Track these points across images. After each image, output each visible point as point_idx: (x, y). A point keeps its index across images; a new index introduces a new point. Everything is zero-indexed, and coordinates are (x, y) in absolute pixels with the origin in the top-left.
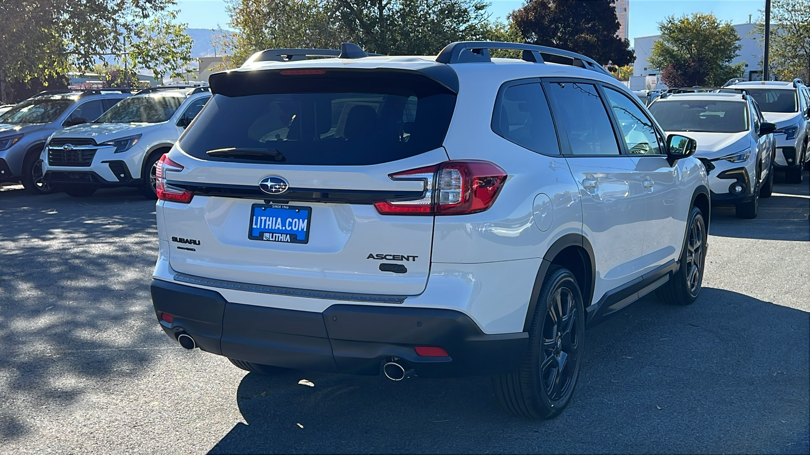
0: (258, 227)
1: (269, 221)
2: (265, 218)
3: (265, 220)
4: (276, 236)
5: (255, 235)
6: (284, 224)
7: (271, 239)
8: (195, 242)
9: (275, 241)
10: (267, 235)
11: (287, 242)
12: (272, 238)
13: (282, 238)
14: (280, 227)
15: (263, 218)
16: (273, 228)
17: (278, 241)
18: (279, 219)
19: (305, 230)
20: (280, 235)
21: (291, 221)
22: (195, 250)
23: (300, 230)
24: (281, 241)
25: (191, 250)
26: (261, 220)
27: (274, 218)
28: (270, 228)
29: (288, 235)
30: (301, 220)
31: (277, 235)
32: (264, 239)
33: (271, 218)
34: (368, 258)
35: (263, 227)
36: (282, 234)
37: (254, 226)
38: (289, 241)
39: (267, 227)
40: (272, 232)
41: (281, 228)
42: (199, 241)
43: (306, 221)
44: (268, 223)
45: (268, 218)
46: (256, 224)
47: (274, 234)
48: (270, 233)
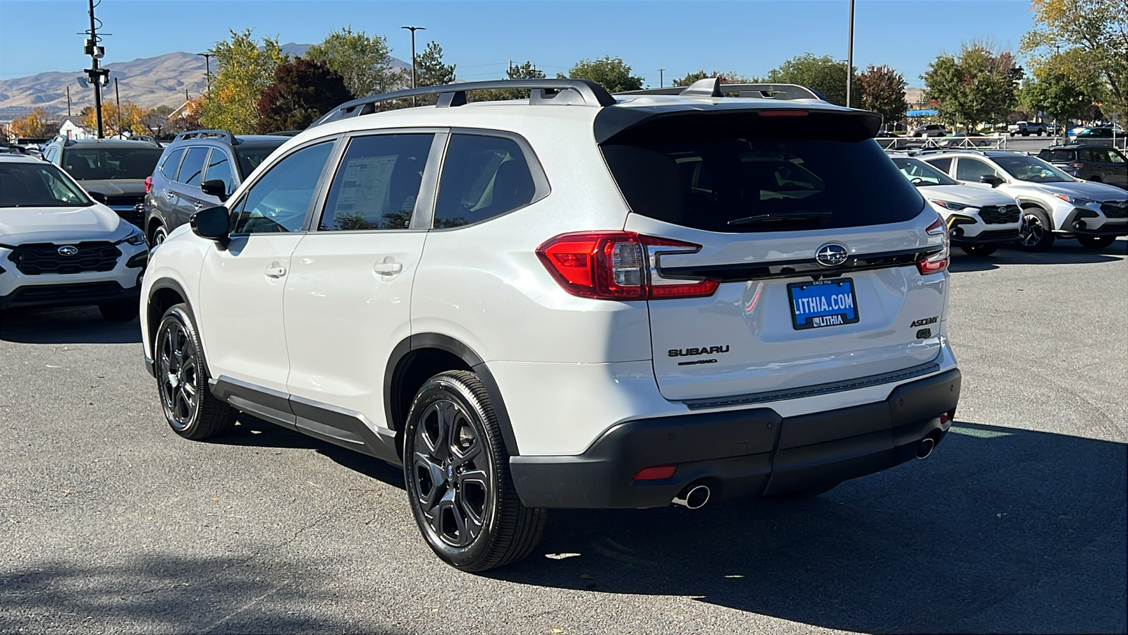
0: (802, 312)
1: (813, 302)
2: (807, 299)
3: (808, 302)
4: (826, 320)
5: (803, 323)
6: (829, 304)
7: (822, 324)
8: (719, 349)
9: (827, 325)
10: (816, 320)
11: (841, 324)
12: (823, 322)
13: (833, 320)
14: (826, 307)
15: (805, 300)
16: (819, 310)
17: (830, 325)
18: (823, 298)
19: (852, 306)
20: (830, 317)
21: (836, 298)
22: (716, 361)
23: (847, 307)
24: (833, 325)
25: (710, 361)
26: (803, 303)
27: (818, 298)
28: (816, 311)
29: (839, 316)
30: (846, 295)
31: (828, 318)
32: (815, 325)
33: (814, 299)
34: (911, 326)
35: (807, 311)
36: (832, 316)
37: (797, 313)
38: (842, 322)
39: (812, 311)
40: (821, 315)
41: (827, 309)
42: (728, 347)
43: (850, 294)
44: (811, 305)
45: (810, 299)
46: (799, 310)
47: (824, 318)
48: (819, 317)
